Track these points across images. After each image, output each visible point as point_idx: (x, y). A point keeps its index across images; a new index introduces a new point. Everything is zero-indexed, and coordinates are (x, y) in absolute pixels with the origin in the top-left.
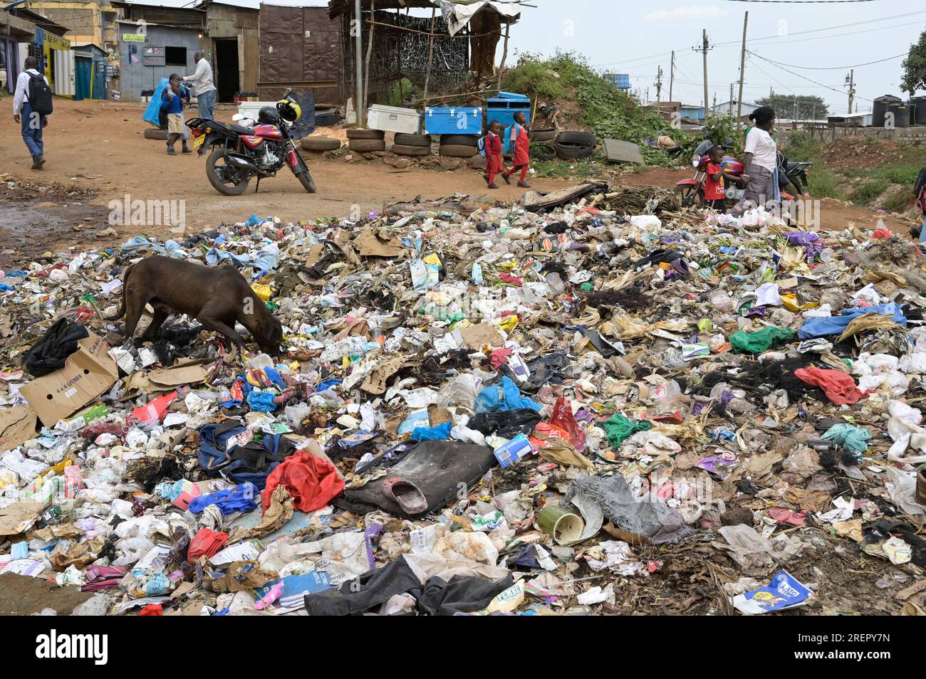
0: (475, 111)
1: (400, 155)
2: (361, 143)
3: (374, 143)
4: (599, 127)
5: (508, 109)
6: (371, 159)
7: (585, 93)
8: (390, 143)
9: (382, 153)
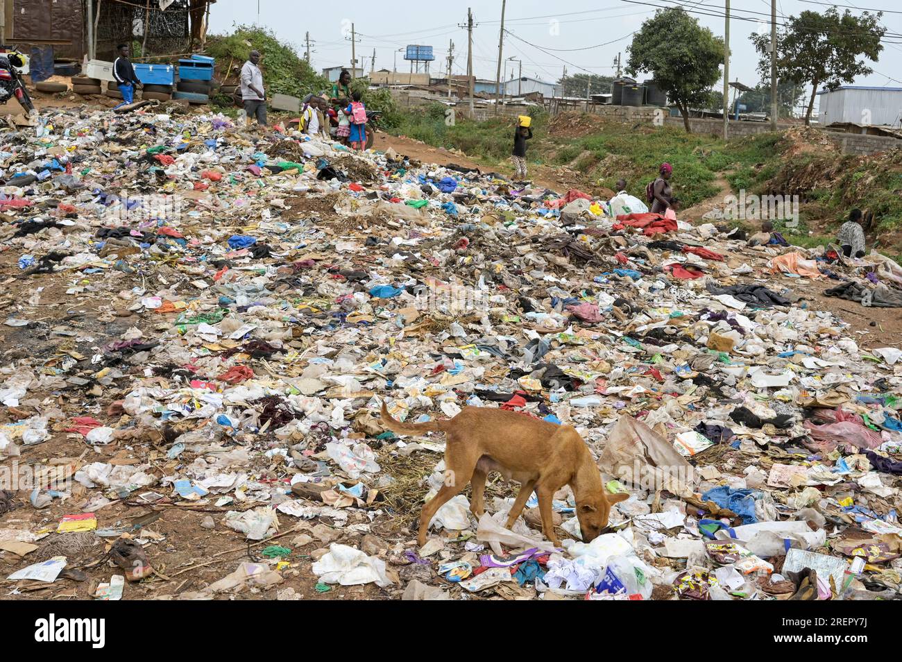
0: (168, 68)
1: (112, 98)
2: (82, 88)
3: (92, 88)
4: (273, 85)
5: (194, 68)
6: (90, 100)
7: (267, 59)
8: (104, 89)
9: (98, 96)
